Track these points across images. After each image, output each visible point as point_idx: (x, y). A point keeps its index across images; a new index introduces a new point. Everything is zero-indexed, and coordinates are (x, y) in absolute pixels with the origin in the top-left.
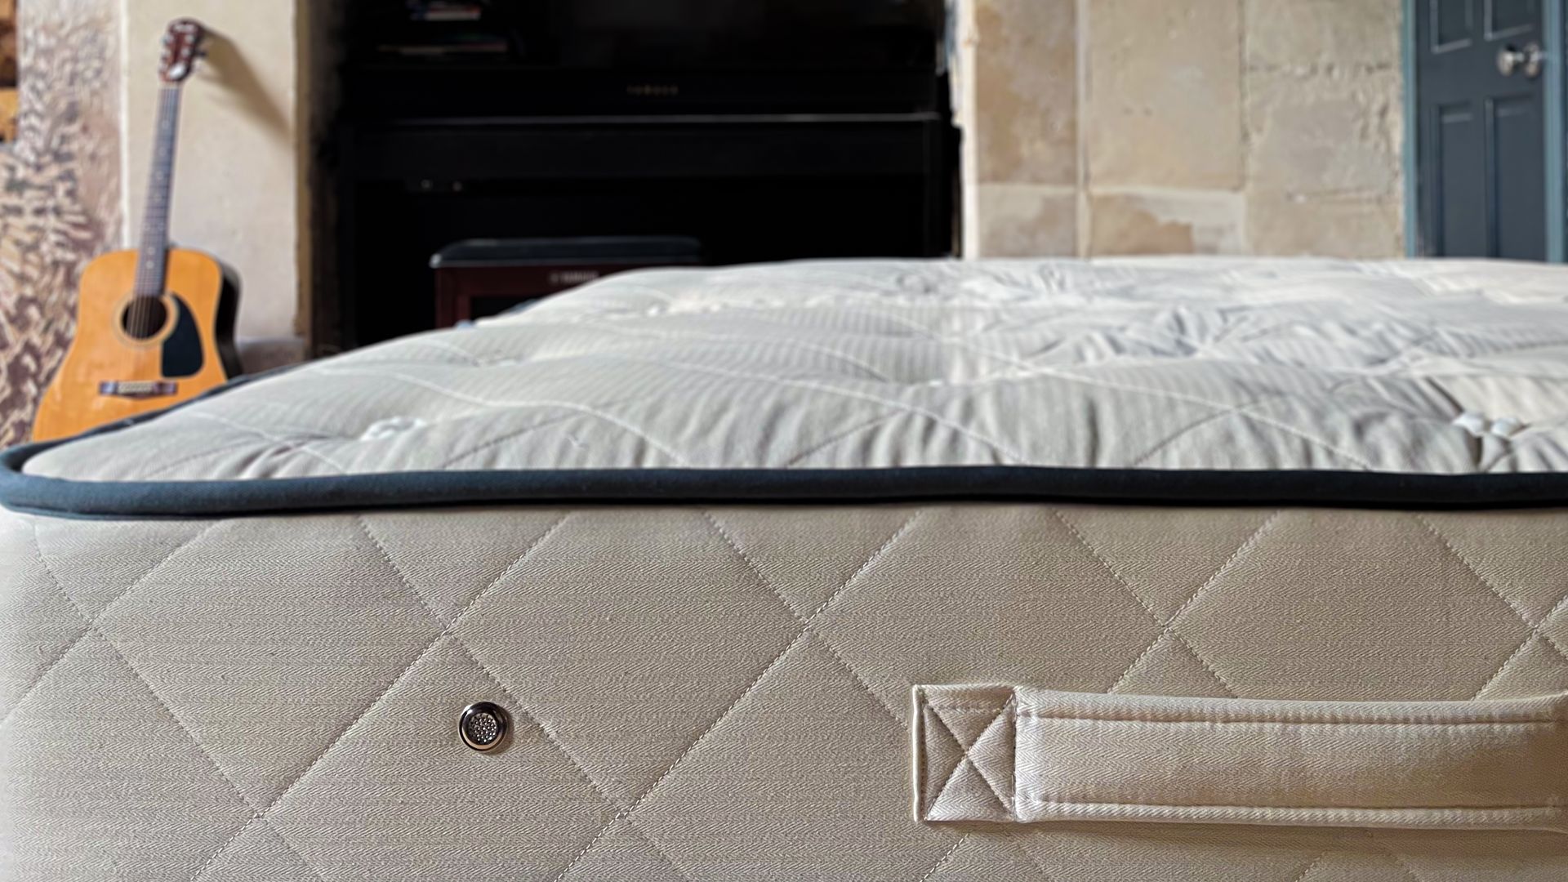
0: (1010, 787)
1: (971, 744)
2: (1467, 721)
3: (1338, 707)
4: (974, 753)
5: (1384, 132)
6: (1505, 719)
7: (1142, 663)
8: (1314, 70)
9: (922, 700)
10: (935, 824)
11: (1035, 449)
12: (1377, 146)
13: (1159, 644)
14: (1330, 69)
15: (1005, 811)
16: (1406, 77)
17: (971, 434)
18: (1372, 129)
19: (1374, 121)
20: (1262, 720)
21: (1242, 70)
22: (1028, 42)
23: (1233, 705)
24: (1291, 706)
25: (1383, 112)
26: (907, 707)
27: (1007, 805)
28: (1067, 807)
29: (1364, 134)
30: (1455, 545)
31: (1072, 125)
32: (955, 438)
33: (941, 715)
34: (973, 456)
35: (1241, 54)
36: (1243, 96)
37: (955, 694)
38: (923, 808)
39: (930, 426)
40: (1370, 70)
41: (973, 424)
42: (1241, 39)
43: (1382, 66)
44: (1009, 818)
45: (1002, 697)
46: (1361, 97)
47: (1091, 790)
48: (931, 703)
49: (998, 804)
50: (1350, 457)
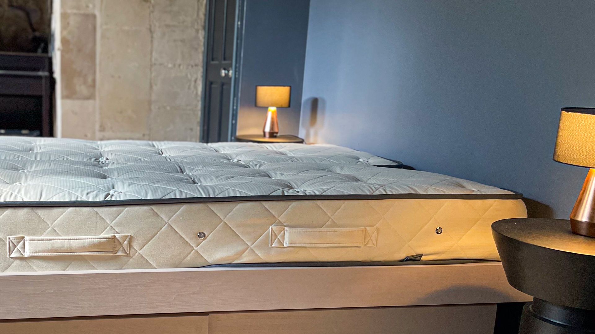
0: (24, 252)
1: (18, 245)
2: (97, 239)
3: (77, 237)
4: (18, 247)
5: (196, 88)
6: (103, 238)
7: (46, 232)
8: (174, 65)
9: (9, 239)
10: (12, 258)
11: (30, 198)
12: (193, 92)
13: (50, 229)
14: (180, 65)
15: (23, 255)
16: (203, 69)
17: (19, 195)
18: (192, 87)
19: (193, 83)
20: (65, 239)
21: (151, 65)
22: (79, 51)
23: (60, 238)
24: (70, 237)
25: (195, 81)
26: (7, 240)
27: (23, 254)
28: (33, 254)
29: (189, 88)
30: (98, 212)
31: (94, 81)
32: (16, 196)
33: (12, 241)
34: (19, 199)
35: (151, 59)
36: (151, 73)
37: (15, 238)
38: (9, 255)
39: (12, 194)
40: (192, 66)
41: (20, 194)
42: (151, 54)
43: (196, 65)
44: (24, 256)
45: (23, 238)
46: (189, 76)
47: (37, 251)
48: (11, 239)
49: (22, 254)
50: (84, 199)
